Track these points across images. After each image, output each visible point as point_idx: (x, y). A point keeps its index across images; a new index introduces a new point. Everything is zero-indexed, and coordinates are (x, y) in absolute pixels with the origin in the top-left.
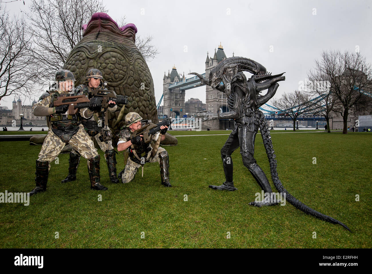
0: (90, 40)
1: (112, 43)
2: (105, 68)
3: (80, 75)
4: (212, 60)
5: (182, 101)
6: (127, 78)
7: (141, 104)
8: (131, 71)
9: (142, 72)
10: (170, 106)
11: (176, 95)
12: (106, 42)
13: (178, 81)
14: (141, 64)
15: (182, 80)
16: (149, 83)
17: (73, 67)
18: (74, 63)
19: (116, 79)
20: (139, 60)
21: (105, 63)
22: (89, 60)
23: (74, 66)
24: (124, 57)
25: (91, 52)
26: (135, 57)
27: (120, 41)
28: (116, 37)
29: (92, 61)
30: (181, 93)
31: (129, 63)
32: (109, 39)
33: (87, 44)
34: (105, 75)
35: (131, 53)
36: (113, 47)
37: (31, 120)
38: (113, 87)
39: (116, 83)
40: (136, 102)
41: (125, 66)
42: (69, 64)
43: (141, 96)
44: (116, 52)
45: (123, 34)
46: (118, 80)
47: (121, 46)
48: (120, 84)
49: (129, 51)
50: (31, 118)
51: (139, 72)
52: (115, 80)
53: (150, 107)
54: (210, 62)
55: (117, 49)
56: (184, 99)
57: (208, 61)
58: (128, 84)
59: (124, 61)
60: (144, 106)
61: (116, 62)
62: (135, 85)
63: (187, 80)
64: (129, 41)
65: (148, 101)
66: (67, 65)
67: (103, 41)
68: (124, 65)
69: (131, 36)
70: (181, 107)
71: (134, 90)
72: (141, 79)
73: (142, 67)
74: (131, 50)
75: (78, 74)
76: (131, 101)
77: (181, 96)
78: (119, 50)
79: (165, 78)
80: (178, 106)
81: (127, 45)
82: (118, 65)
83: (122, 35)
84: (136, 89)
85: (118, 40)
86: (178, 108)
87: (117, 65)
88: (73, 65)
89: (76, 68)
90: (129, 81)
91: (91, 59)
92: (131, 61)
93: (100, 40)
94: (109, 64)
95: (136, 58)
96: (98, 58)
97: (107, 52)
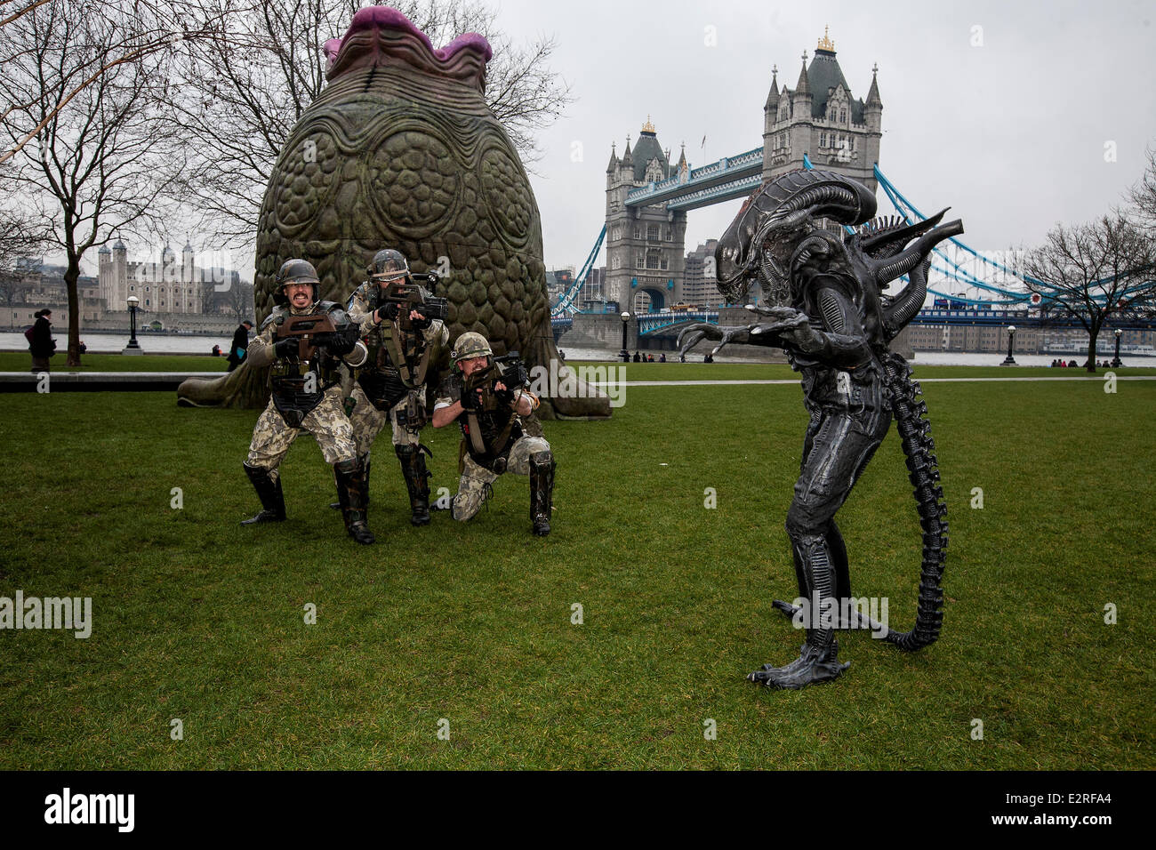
0: (346, 95)
1: (414, 105)
2: (392, 182)
3: (319, 204)
4: (791, 95)
5: (673, 252)
6: (458, 211)
7: (496, 291)
8: (469, 190)
9: (502, 191)
10: (629, 269)
11: (653, 228)
12: (395, 98)
13: (662, 178)
14: (501, 165)
15: (674, 173)
16: (525, 224)
17: (300, 181)
18: (301, 168)
19: (424, 216)
20: (493, 153)
21: (392, 169)
22: (344, 158)
23: (302, 177)
24: (448, 147)
25: (352, 135)
26: (481, 143)
27: (435, 95)
28: (424, 81)
29: (353, 162)
30: (672, 223)
31: (462, 165)
32: (402, 89)
33: (339, 108)
34: (389, 204)
35: (470, 133)
36: (415, 118)
37: (158, 315)
38: (416, 240)
39: (423, 229)
40: (482, 285)
41: (450, 175)
42: (288, 170)
43: (498, 266)
44: (423, 132)
45: (446, 72)
46: (427, 218)
47: (440, 111)
48: (435, 231)
49: (464, 127)
50: (157, 307)
51: (495, 191)
52: (421, 219)
53: (528, 298)
54: (784, 104)
55: (429, 122)
56: (680, 243)
57: (774, 101)
58: (458, 231)
59: (447, 159)
60: (507, 296)
61: (424, 165)
62: (480, 234)
63: (693, 172)
64: (466, 93)
65: (521, 279)
66: (283, 174)
67: (387, 98)
68: (447, 172)
69: (471, 74)
70: (671, 275)
71: (475, 250)
72: (499, 214)
73: (505, 173)
74: (471, 121)
75: (312, 201)
76: (467, 282)
77: (669, 233)
78: (433, 124)
79: (615, 166)
80: (659, 268)
81: (459, 106)
82: (428, 173)
83: (444, 75)
84: (484, 246)
85: (433, 92)
86: (657, 275)
87: (426, 173)
88: (299, 174)
89: (307, 182)
90: (462, 221)
91: (350, 155)
92: (468, 160)
93: (376, 95)
94: (401, 169)
95: (484, 148)
96: (372, 154)
97: (397, 132)
